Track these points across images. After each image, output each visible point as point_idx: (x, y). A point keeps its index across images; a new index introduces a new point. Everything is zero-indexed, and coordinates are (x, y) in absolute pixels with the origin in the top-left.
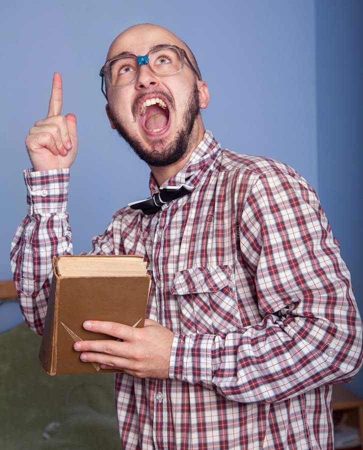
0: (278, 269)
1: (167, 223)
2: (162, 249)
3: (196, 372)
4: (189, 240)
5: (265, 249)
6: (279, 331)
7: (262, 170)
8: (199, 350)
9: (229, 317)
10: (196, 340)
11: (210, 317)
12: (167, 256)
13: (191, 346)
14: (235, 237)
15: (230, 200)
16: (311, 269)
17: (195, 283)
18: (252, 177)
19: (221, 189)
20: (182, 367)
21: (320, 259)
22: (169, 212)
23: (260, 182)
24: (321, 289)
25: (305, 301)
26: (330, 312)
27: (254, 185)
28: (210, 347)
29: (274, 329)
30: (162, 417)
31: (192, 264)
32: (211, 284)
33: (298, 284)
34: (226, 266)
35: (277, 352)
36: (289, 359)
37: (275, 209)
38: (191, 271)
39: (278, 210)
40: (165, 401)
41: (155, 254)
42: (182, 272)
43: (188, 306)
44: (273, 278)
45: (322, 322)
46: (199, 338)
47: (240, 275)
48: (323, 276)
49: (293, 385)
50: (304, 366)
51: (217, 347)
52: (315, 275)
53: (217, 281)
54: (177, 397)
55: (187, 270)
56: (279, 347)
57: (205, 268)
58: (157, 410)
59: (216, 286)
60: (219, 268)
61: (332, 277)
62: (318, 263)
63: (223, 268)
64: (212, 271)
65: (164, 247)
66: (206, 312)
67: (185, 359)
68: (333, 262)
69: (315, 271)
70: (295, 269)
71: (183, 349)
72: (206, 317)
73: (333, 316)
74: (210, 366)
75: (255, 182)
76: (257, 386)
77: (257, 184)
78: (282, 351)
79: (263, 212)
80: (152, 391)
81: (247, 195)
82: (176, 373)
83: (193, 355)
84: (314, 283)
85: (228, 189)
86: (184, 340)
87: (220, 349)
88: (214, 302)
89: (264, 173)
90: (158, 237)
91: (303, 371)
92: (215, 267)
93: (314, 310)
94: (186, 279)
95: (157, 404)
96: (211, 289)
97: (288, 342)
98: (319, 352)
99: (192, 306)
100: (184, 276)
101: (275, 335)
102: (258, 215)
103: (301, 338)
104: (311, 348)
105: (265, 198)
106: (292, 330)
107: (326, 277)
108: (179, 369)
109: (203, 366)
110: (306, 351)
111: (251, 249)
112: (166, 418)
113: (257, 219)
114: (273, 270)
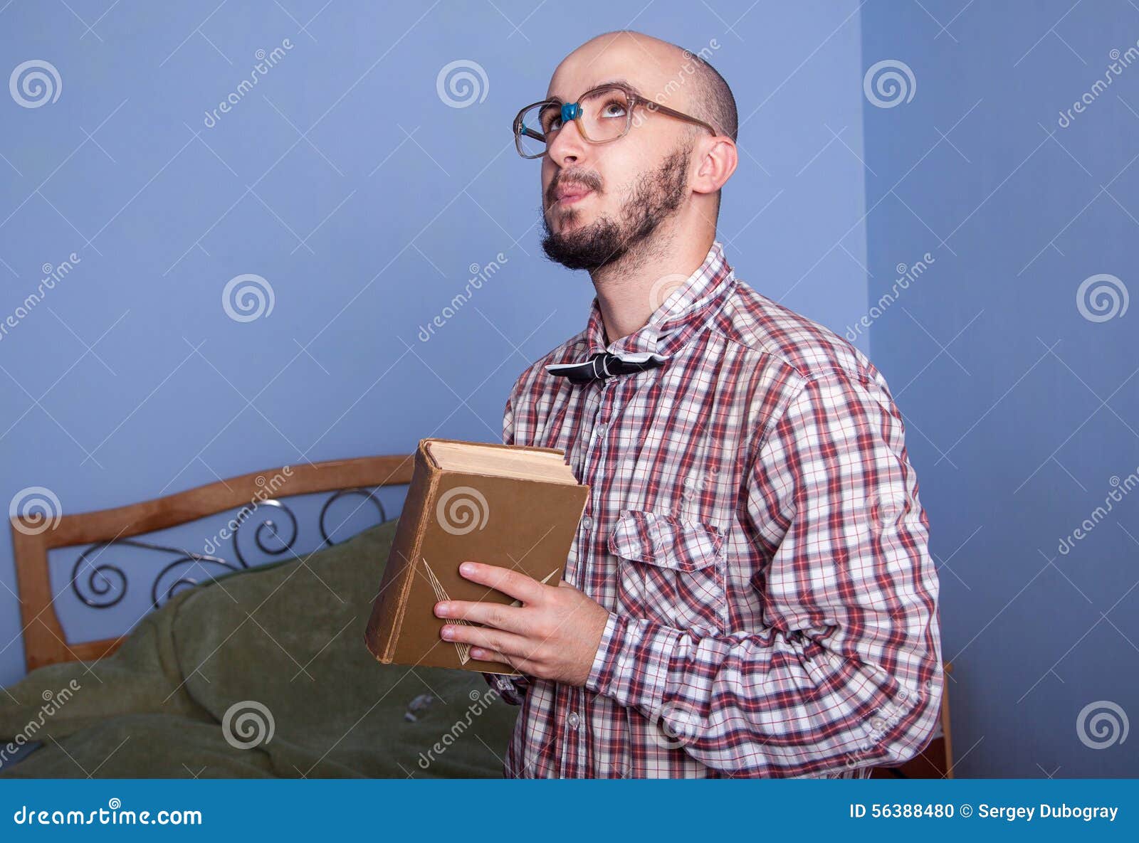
0: (811, 561)
1: (615, 414)
2: (602, 463)
3: (636, 688)
4: (653, 455)
5: (797, 527)
6: (794, 664)
7: (813, 370)
8: (648, 651)
9: (707, 612)
10: (646, 632)
11: (674, 606)
12: (610, 476)
13: (636, 641)
14: (738, 481)
15: (742, 408)
16: (869, 573)
17: (656, 545)
18: (792, 381)
19: (727, 378)
20: (611, 674)
21: (890, 555)
22: (619, 393)
23: (805, 395)
24: (881, 611)
25: (849, 631)
26: (890, 654)
27: (794, 400)
28: (668, 650)
29: (786, 658)
30: (576, 755)
31: (653, 505)
32: (682, 555)
33: (842, 596)
34: (715, 529)
35: (784, 700)
36: (803, 719)
37: (828, 450)
38: (650, 517)
39: (835, 454)
40: (582, 729)
41: (590, 468)
42: (633, 513)
43: (636, 577)
44: (800, 576)
45: (874, 671)
46: (652, 630)
47: (738, 546)
48: (889, 590)
49: (801, 762)
50: (827, 737)
51: (682, 654)
52: (875, 584)
53: (694, 553)
54: (603, 727)
55: (642, 514)
56: (789, 693)
57: (677, 519)
58: (569, 743)
59: (690, 561)
60: (702, 528)
61: (906, 594)
62: (885, 563)
63: (710, 530)
64: (687, 530)
65: (607, 459)
66: (666, 597)
67: (621, 661)
68: (912, 562)
69: (877, 578)
70: (842, 567)
71: (622, 643)
72: (666, 605)
73: (894, 662)
74: (661, 683)
75: (797, 393)
76: (739, 743)
77: (800, 400)
78: (792, 701)
79: (802, 457)
80: (562, 709)
81: (778, 413)
82: (599, 681)
83: (637, 658)
84: (872, 599)
85: (742, 386)
86: (626, 627)
87: (686, 659)
88: (684, 585)
89: (816, 377)
90: (598, 437)
91: (824, 745)
92: (696, 524)
93: (862, 648)
94: (639, 528)
95: (570, 732)
96: (681, 566)
97: (806, 690)
98: (859, 718)
99: (642, 579)
100: (637, 522)
101: (786, 669)
102: (793, 462)
103: (831, 689)
104: (846, 710)
105: (812, 429)
106: (818, 671)
107: (895, 592)
108: (607, 675)
109: (649, 680)
110: (836, 714)
111: (766, 515)
112: (584, 758)
113: (790, 468)
114: (802, 563)
